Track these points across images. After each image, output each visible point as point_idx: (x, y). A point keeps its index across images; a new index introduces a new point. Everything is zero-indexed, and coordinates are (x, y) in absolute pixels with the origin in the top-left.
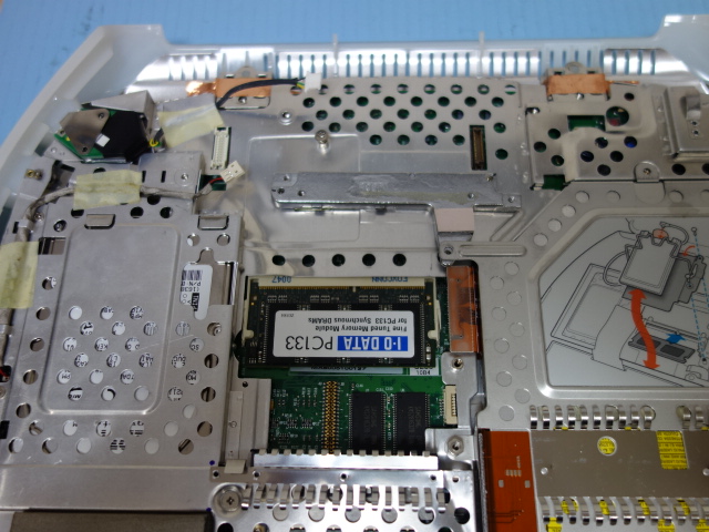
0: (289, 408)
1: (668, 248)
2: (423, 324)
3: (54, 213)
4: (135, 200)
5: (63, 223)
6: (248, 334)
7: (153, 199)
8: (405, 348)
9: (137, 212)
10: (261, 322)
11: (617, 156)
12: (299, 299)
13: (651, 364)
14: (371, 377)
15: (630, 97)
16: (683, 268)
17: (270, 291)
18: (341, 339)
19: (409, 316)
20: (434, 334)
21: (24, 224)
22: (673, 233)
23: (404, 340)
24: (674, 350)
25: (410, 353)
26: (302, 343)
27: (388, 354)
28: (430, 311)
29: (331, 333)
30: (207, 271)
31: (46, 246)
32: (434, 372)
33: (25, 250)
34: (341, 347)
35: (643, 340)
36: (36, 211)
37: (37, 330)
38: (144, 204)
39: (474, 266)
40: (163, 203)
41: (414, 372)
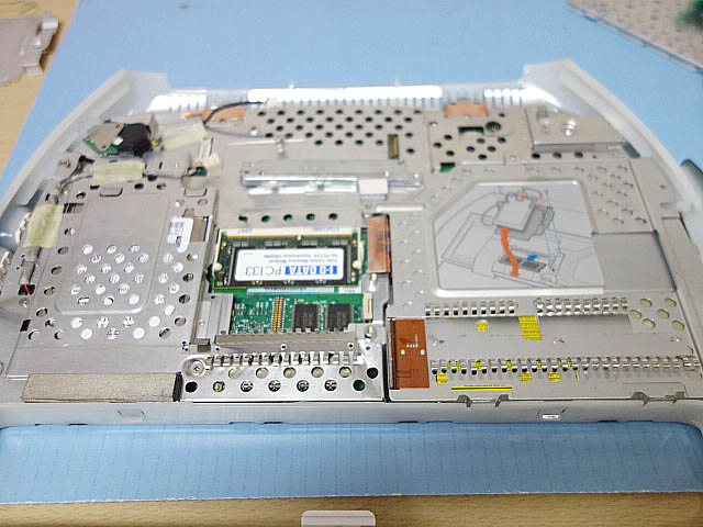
0: (246, 315)
1: (527, 203)
2: (350, 255)
3: (77, 188)
4: (138, 178)
5: (83, 194)
6: (217, 267)
7: (152, 178)
8: (335, 272)
9: (139, 186)
10: (228, 260)
11: (492, 149)
12: (256, 243)
13: (515, 273)
14: (310, 295)
15: (502, 115)
16: (538, 214)
17: (236, 239)
18: (287, 268)
19: (340, 252)
20: (357, 264)
21: (54, 192)
22: (530, 193)
23: (335, 268)
24: (531, 263)
25: (339, 276)
26: (257, 271)
27: (323, 277)
28: (355, 250)
29: (280, 264)
30: (189, 222)
31: (69, 208)
32: (357, 290)
33: (53, 210)
34: (287, 272)
35: (509, 259)
36: (65, 184)
37: (57, 260)
38: (145, 181)
39: (388, 217)
40: (159, 181)
41: (342, 290)
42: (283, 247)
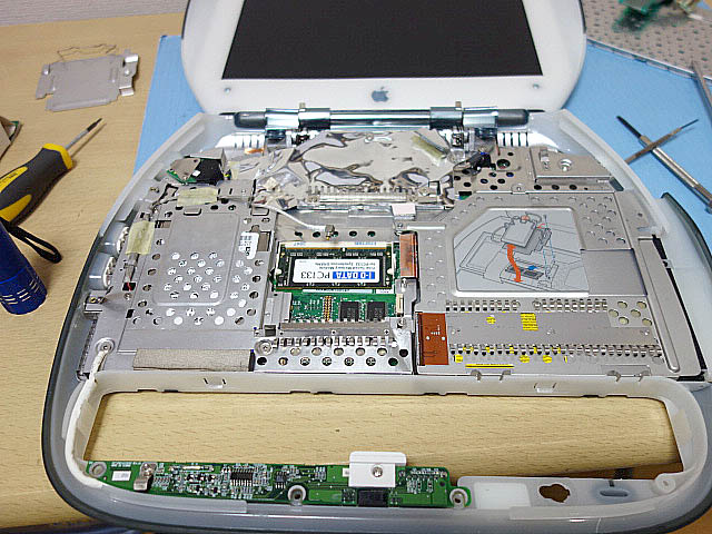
0: (302, 310)
1: (529, 224)
2: (385, 263)
3: (165, 209)
4: (214, 201)
5: (170, 214)
6: (278, 271)
7: (225, 201)
8: (373, 277)
9: (215, 207)
10: (287, 267)
11: (501, 181)
12: (310, 254)
13: (518, 280)
14: (352, 295)
15: (511, 154)
16: (538, 234)
17: (292, 250)
18: (334, 273)
19: (377, 261)
20: (391, 271)
21: (148, 212)
22: (532, 217)
23: (373, 274)
24: (531, 272)
25: (377, 280)
26: (311, 275)
27: (363, 281)
28: (389, 260)
29: (329, 270)
30: (255, 236)
31: (159, 224)
32: (391, 292)
33: (147, 225)
34: (335, 277)
35: (513, 269)
36: (155, 206)
37: (152, 264)
38: (219, 204)
39: (416, 233)
40: (230, 204)
41: (378, 291)
42: (331, 257)
